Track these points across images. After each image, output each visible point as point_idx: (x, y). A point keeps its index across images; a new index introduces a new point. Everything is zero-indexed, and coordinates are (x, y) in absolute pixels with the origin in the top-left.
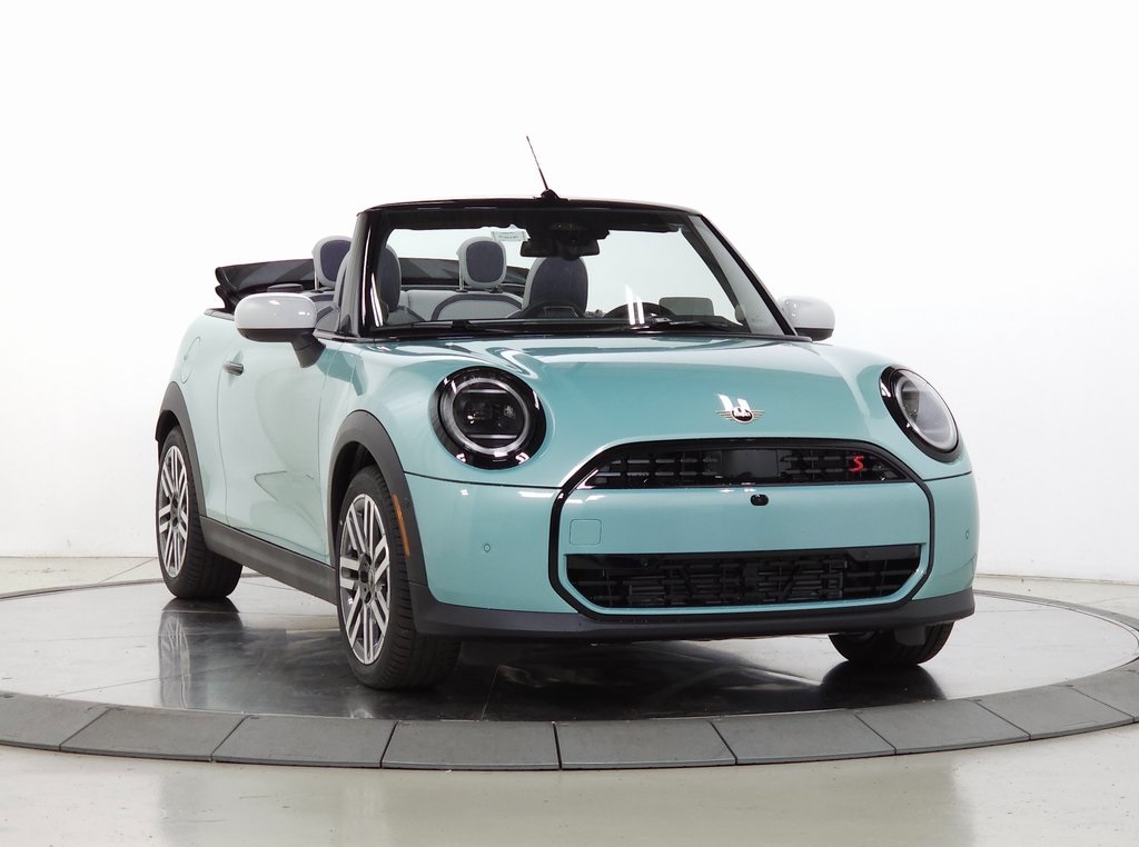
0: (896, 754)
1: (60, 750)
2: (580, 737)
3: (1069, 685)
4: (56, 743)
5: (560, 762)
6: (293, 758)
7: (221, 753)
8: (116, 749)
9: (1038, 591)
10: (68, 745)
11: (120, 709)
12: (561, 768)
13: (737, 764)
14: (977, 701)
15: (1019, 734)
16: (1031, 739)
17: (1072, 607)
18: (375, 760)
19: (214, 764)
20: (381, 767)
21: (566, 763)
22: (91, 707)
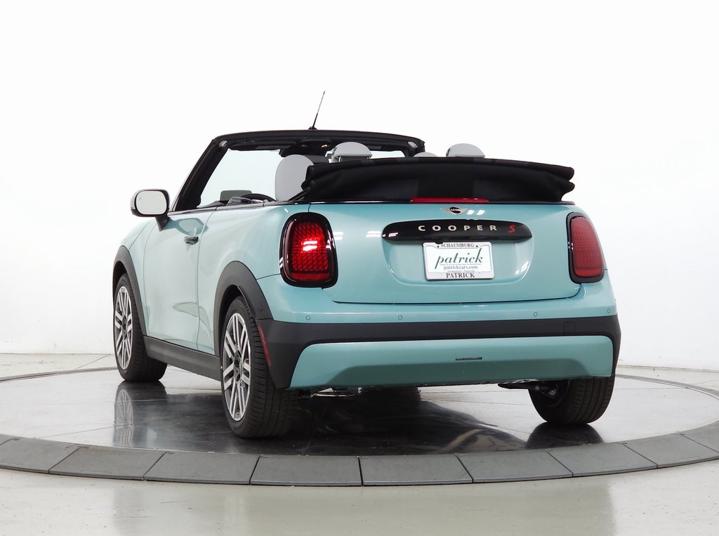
0: (573, 477)
1: (49, 473)
2: (375, 465)
3: (682, 434)
4: (46, 468)
5: (362, 481)
6: (195, 479)
7: (149, 475)
8: (84, 472)
9: (664, 376)
10: (53, 470)
11: (86, 447)
12: (363, 485)
13: (473, 483)
14: (624, 444)
15: (651, 464)
16: (658, 468)
17: (687, 387)
18: (246, 480)
19: (146, 482)
20: (250, 484)
21: (365, 482)
22: (69, 446)
